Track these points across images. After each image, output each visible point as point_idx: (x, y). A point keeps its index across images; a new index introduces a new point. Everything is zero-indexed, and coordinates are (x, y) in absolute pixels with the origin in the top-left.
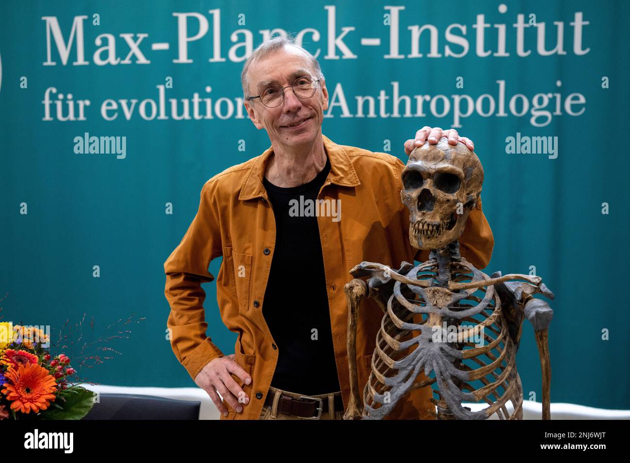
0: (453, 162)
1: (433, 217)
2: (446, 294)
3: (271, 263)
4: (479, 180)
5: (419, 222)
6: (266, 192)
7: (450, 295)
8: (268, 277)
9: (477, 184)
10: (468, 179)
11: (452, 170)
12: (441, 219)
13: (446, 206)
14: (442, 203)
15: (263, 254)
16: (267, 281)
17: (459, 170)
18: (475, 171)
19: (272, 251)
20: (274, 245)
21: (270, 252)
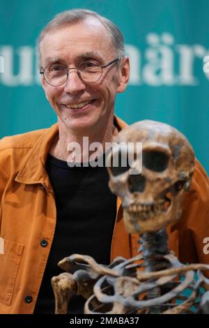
0: (158, 140)
1: (146, 197)
2: (134, 284)
3: (47, 256)
4: (189, 159)
5: (132, 205)
6: (47, 178)
7: (137, 285)
8: (43, 271)
9: (188, 163)
10: (177, 158)
11: (158, 148)
12: (155, 199)
13: (157, 185)
14: (152, 182)
15: (40, 246)
16: (42, 275)
17: (165, 146)
18: (183, 149)
19: (50, 243)
20: (53, 237)
21: (47, 244)
